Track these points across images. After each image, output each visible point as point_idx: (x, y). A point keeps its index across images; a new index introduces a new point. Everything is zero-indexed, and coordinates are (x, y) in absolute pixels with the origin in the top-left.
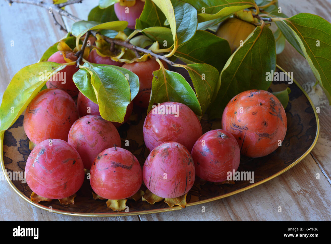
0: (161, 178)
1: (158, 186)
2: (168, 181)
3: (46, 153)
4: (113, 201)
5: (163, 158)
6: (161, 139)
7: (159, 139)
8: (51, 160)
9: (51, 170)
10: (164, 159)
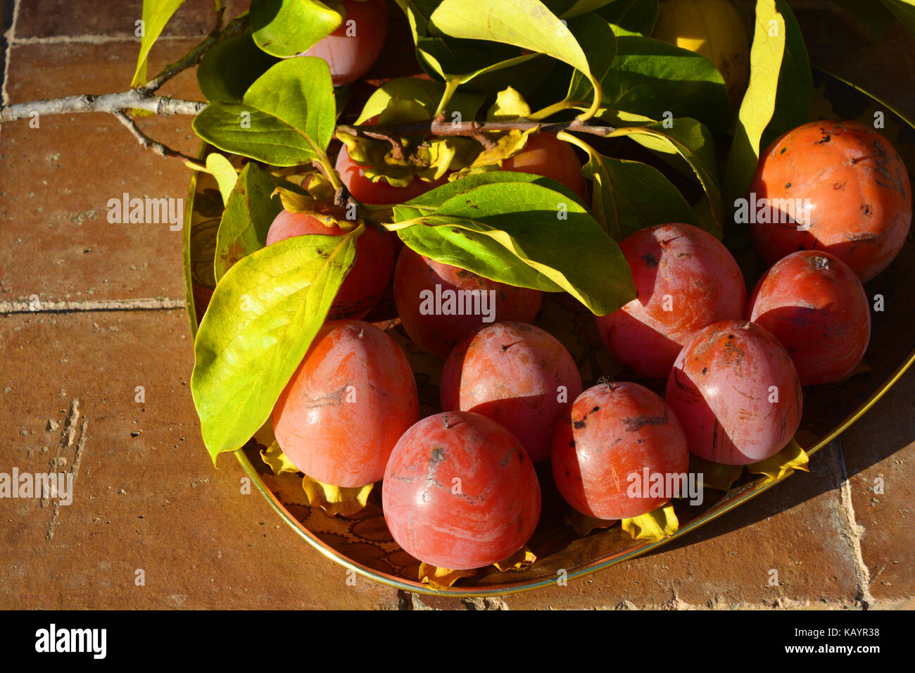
0: (746, 415)
1: (742, 439)
2: (765, 418)
3: (452, 455)
4: (639, 520)
5: (735, 366)
6: (675, 328)
7: (671, 328)
8: (471, 470)
9: (482, 494)
10: (739, 367)
